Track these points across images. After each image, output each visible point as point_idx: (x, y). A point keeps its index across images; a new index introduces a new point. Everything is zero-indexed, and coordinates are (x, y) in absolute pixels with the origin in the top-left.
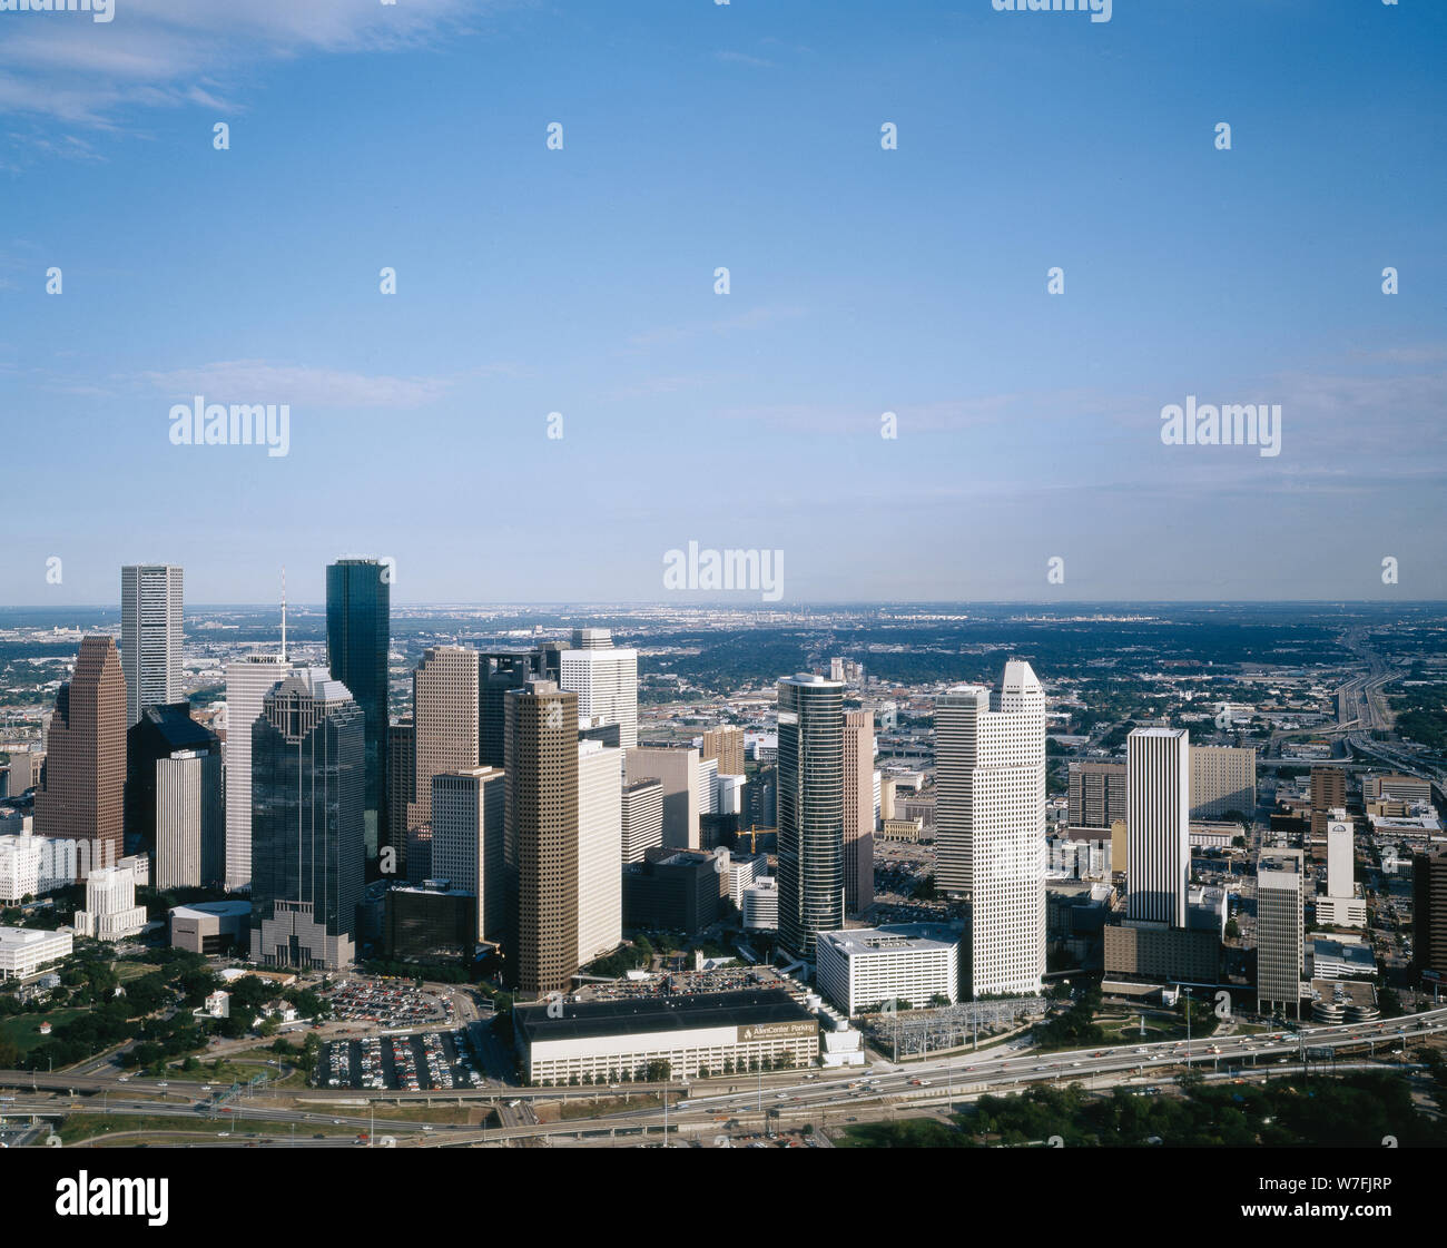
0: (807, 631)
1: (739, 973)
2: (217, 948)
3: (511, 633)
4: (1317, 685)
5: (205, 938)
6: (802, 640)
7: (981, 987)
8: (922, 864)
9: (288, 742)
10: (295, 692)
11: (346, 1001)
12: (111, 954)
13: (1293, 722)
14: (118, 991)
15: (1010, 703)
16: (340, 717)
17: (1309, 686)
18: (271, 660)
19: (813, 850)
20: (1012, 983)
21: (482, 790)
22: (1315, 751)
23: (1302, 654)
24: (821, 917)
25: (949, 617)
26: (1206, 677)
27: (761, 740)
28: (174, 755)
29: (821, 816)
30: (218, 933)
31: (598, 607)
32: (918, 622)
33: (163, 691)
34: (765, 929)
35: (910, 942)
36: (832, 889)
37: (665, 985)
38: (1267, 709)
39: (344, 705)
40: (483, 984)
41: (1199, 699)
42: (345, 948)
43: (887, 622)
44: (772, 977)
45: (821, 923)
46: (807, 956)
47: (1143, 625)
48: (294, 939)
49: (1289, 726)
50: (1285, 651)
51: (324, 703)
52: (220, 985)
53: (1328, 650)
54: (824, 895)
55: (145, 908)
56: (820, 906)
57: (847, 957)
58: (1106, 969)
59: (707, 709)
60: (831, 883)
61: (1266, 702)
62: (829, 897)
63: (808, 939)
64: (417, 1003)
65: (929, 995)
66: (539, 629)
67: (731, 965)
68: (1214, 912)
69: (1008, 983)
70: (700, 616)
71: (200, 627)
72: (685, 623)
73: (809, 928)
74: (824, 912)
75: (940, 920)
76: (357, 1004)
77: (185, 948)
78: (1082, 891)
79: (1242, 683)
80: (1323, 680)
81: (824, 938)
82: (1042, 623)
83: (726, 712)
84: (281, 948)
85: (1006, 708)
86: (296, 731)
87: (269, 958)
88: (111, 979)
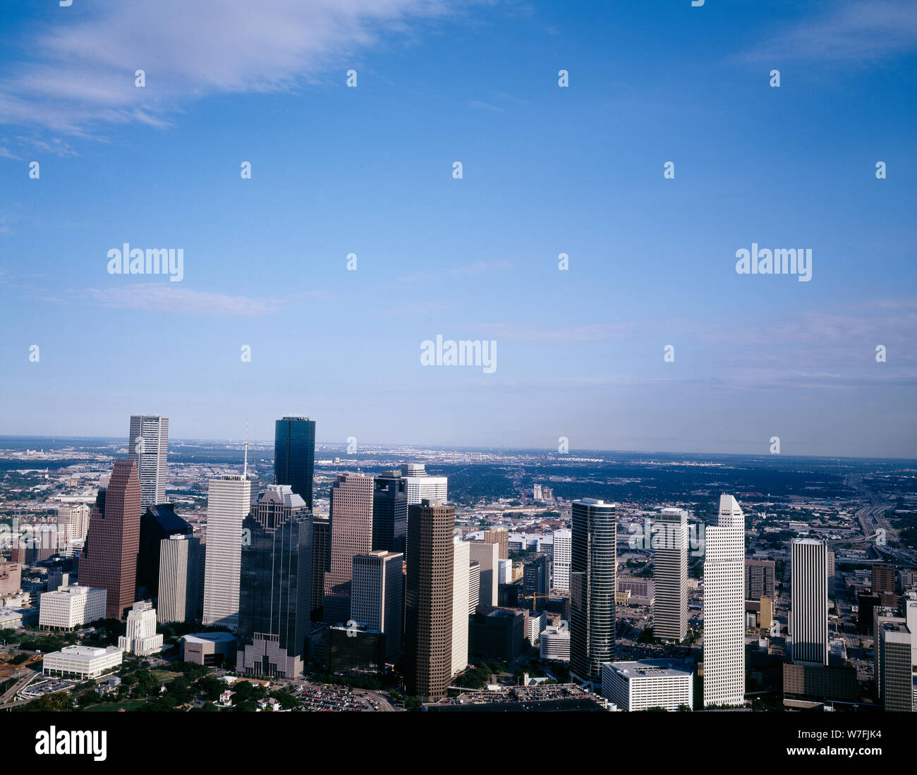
0: (507, 466)
1: (557, 688)
2: (213, 662)
3: (319, 462)
4: (842, 511)
5: (205, 656)
6: (505, 472)
7: (709, 701)
8: (638, 620)
9: (266, 532)
10: (272, 500)
11: (307, 699)
12: (146, 664)
13: (836, 534)
14: (163, 689)
15: (724, 521)
16: (300, 517)
17: (838, 512)
18: (237, 479)
19: (596, 610)
20: (727, 698)
21: (384, 566)
22: (857, 554)
23: (825, 490)
24: (602, 653)
25: (592, 460)
26: (769, 504)
27: (542, 539)
28: (172, 537)
29: (602, 589)
30: (213, 653)
31: (367, 447)
32: (575, 462)
33: (153, 496)
34: (554, 660)
35: (663, 671)
36: (608, 635)
37: (512, 694)
38: (816, 525)
39: (302, 510)
40: (393, 691)
41: (772, 518)
42: (298, 664)
43: (554, 462)
44: (578, 692)
45: (601, 657)
46: (592, 678)
47: (716, 469)
48: (266, 658)
49: (834, 537)
50: (813, 488)
51: (290, 508)
52: (224, 686)
53: (840, 489)
54: (604, 639)
55: (162, 635)
56: (601, 646)
57: (627, 680)
58: (784, 691)
59: (463, 516)
60: (608, 632)
61: (814, 521)
62: (607, 641)
63: (593, 667)
64: (352, 701)
65: (677, 705)
66: (338, 460)
67: (547, 682)
68: (841, 656)
69: (725, 699)
70: (434, 454)
71: (119, 452)
72: (427, 459)
73: (594, 660)
74: (604, 650)
75: (662, 657)
76: (315, 701)
77: (196, 662)
78: (753, 640)
79: (794, 508)
80: (845, 508)
81: (608, 666)
82: (652, 466)
83: (475, 517)
84: (257, 664)
85: (721, 524)
86: (271, 525)
87: (248, 670)
88: (155, 681)
